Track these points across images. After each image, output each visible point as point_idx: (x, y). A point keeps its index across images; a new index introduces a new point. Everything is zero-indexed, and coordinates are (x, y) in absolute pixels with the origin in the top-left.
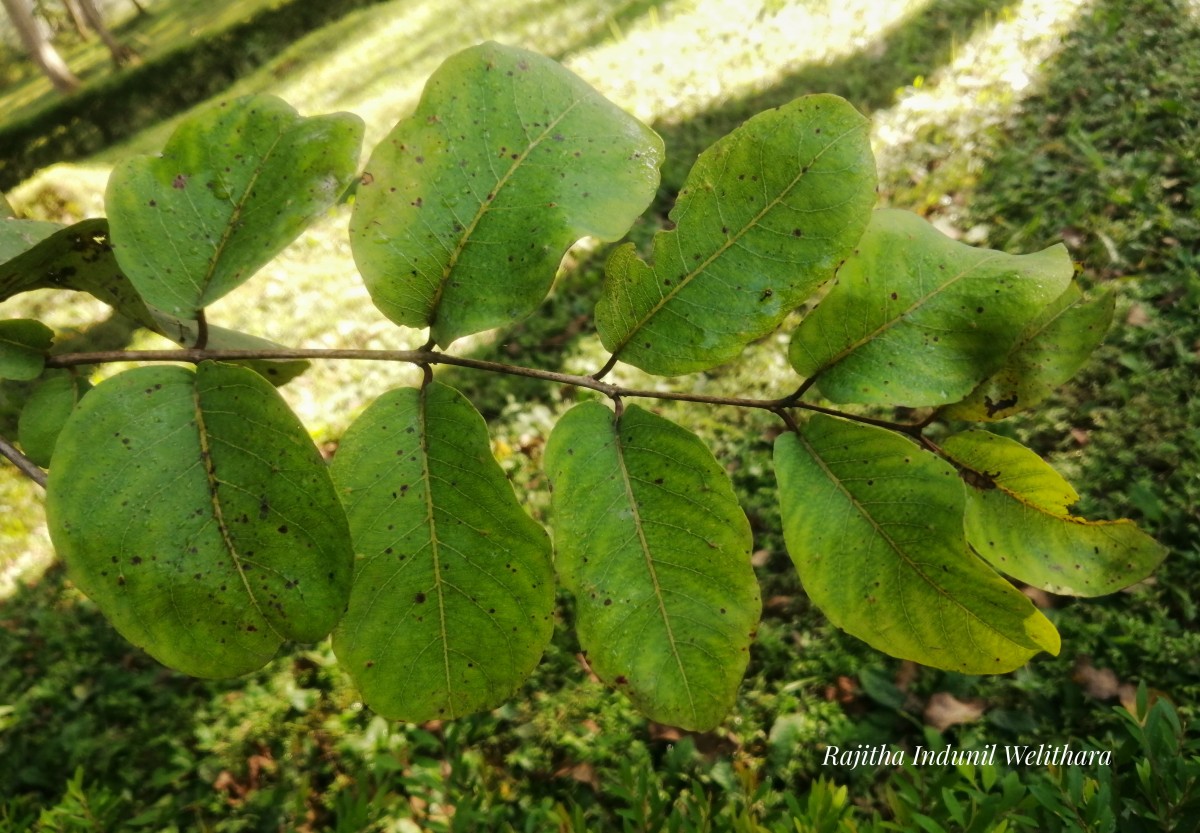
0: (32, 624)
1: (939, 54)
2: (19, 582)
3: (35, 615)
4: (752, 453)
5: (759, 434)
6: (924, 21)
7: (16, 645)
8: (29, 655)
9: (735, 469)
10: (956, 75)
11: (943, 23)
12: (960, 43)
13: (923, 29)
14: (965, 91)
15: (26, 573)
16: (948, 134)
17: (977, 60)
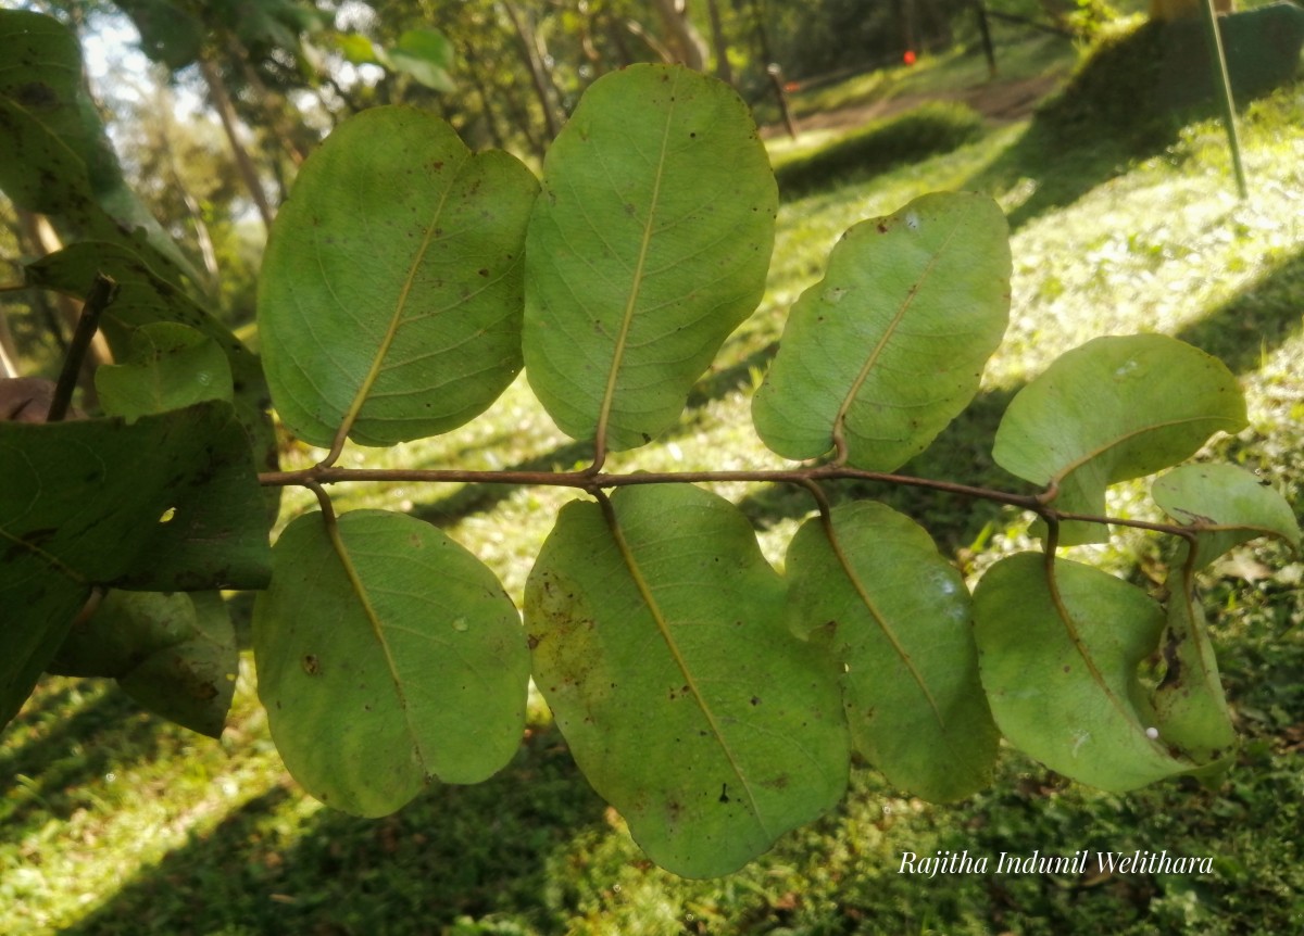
0: (196, 883)
1: (1244, 357)
2: (192, 834)
3: (202, 873)
4: (1003, 808)
5: (1012, 787)
6: (1227, 319)
7: (176, 905)
8: (188, 918)
9: (982, 825)
10: (1265, 384)
11: (1250, 324)
12: (1270, 350)
13: (1224, 329)
14: (1277, 403)
15: (199, 824)
16: (1255, 451)
17: (1290, 368)
